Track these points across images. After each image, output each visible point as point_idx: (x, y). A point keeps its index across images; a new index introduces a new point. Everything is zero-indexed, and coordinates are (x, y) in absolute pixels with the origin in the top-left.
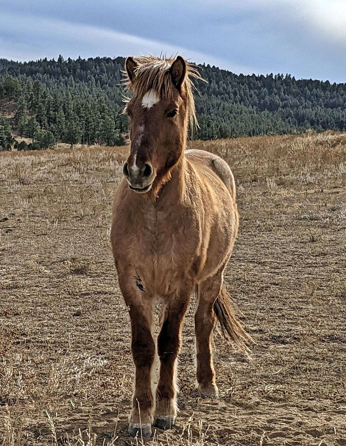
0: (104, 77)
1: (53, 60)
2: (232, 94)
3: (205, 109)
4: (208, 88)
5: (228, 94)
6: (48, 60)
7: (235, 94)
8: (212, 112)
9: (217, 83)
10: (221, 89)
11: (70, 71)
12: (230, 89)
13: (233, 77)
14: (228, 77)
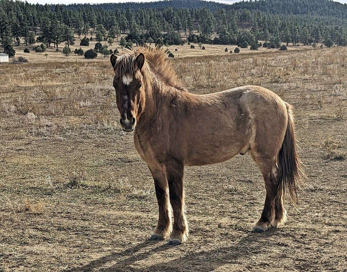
0: (274, 8)
1: (247, 1)
2: (341, 14)
3: (329, 23)
4: (328, 12)
5: (339, 14)
6: (245, 1)
7: (343, 14)
8: (333, 24)
9: (333, 9)
10: (335, 12)
11: (256, 6)
12: (340, 12)
13: (341, 5)
14: (339, 5)
